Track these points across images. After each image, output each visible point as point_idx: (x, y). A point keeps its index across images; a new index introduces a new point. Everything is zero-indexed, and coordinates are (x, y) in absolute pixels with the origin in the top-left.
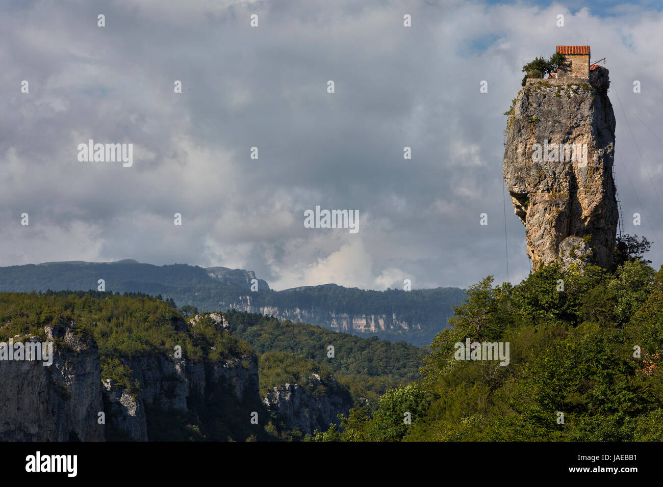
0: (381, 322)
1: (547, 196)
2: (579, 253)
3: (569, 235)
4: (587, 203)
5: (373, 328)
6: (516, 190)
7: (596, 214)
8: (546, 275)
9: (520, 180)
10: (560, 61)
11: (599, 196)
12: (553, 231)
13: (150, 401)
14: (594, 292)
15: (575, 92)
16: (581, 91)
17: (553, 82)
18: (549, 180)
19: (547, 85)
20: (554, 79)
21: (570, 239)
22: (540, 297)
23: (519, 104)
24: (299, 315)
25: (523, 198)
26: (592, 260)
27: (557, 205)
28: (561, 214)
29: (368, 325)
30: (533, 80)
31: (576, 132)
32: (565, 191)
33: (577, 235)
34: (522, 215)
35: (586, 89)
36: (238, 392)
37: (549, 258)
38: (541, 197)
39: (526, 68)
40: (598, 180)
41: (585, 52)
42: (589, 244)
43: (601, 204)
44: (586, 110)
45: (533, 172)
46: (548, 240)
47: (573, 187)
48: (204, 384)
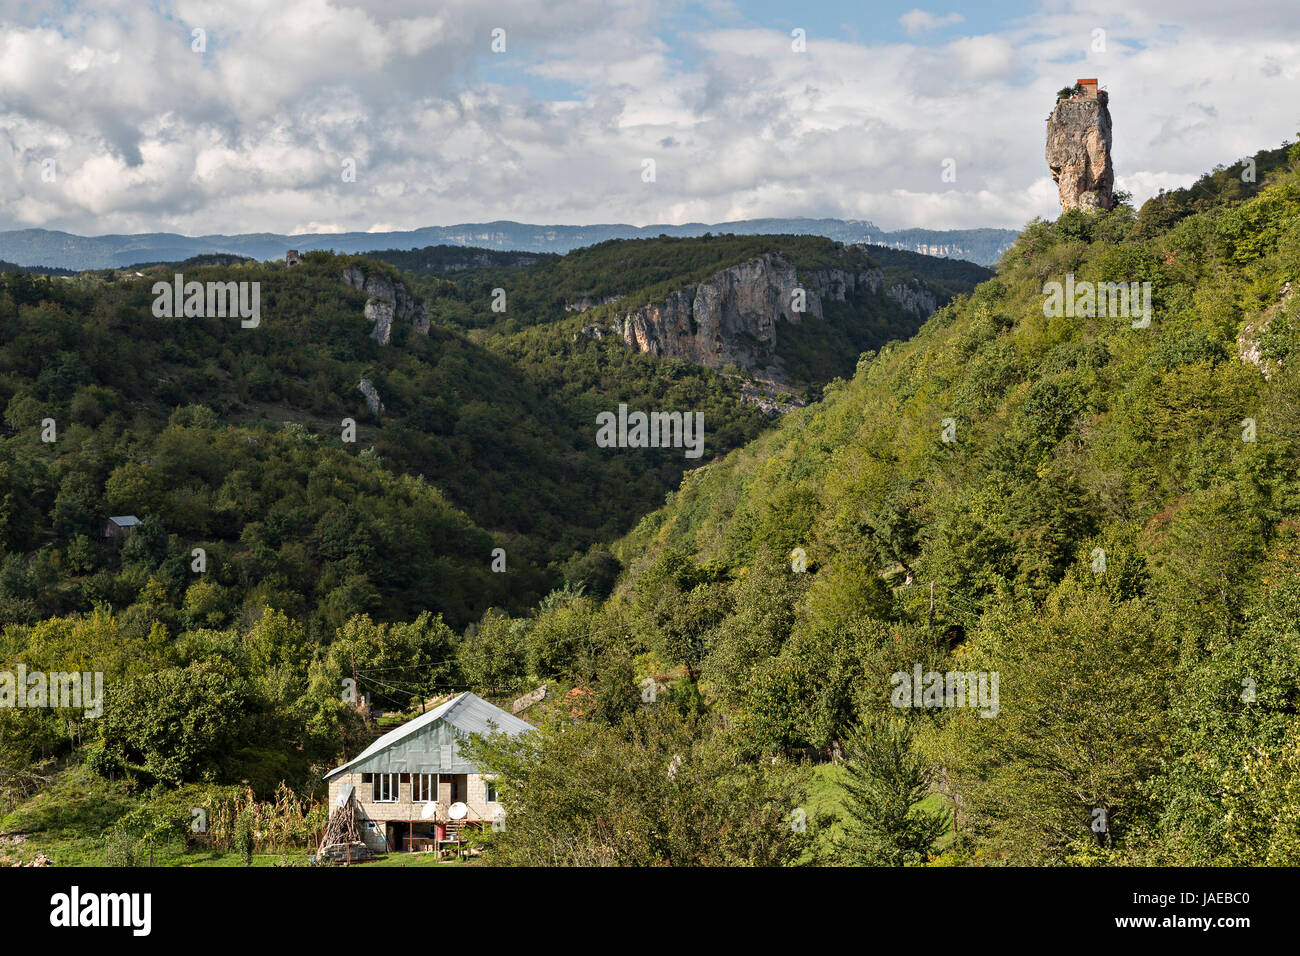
0: (946, 249)
1: (1072, 168)
2: (1091, 201)
3: (1085, 190)
4: (1097, 171)
5: (941, 253)
6: (1053, 165)
7: (1101, 179)
8: (1074, 215)
9: (1056, 159)
10: (1080, 87)
11: (1103, 167)
12: (1076, 189)
13: (824, 295)
14: (1102, 223)
15: (1089, 106)
16: (1092, 105)
17: (1075, 101)
18: (1074, 159)
19: (1072, 103)
20: (1075, 99)
21: (1086, 193)
22: (1069, 228)
23: (1055, 114)
24: (899, 246)
25: (1057, 170)
26: (1099, 205)
27: (1078, 174)
28: (1080, 178)
29: (939, 251)
30: (1064, 100)
31: (1089, 130)
32: (1083, 165)
33: (1090, 190)
34: (1057, 180)
35: (1095, 104)
36: (874, 290)
37: (1073, 205)
38: (1069, 169)
39: (1059, 94)
40: (1102, 157)
41: (1094, 82)
42: (1097, 195)
43: (1105, 172)
44: (1095, 116)
45: (1064, 154)
46: (1072, 194)
47: (1088, 163)
48: (853, 285)
